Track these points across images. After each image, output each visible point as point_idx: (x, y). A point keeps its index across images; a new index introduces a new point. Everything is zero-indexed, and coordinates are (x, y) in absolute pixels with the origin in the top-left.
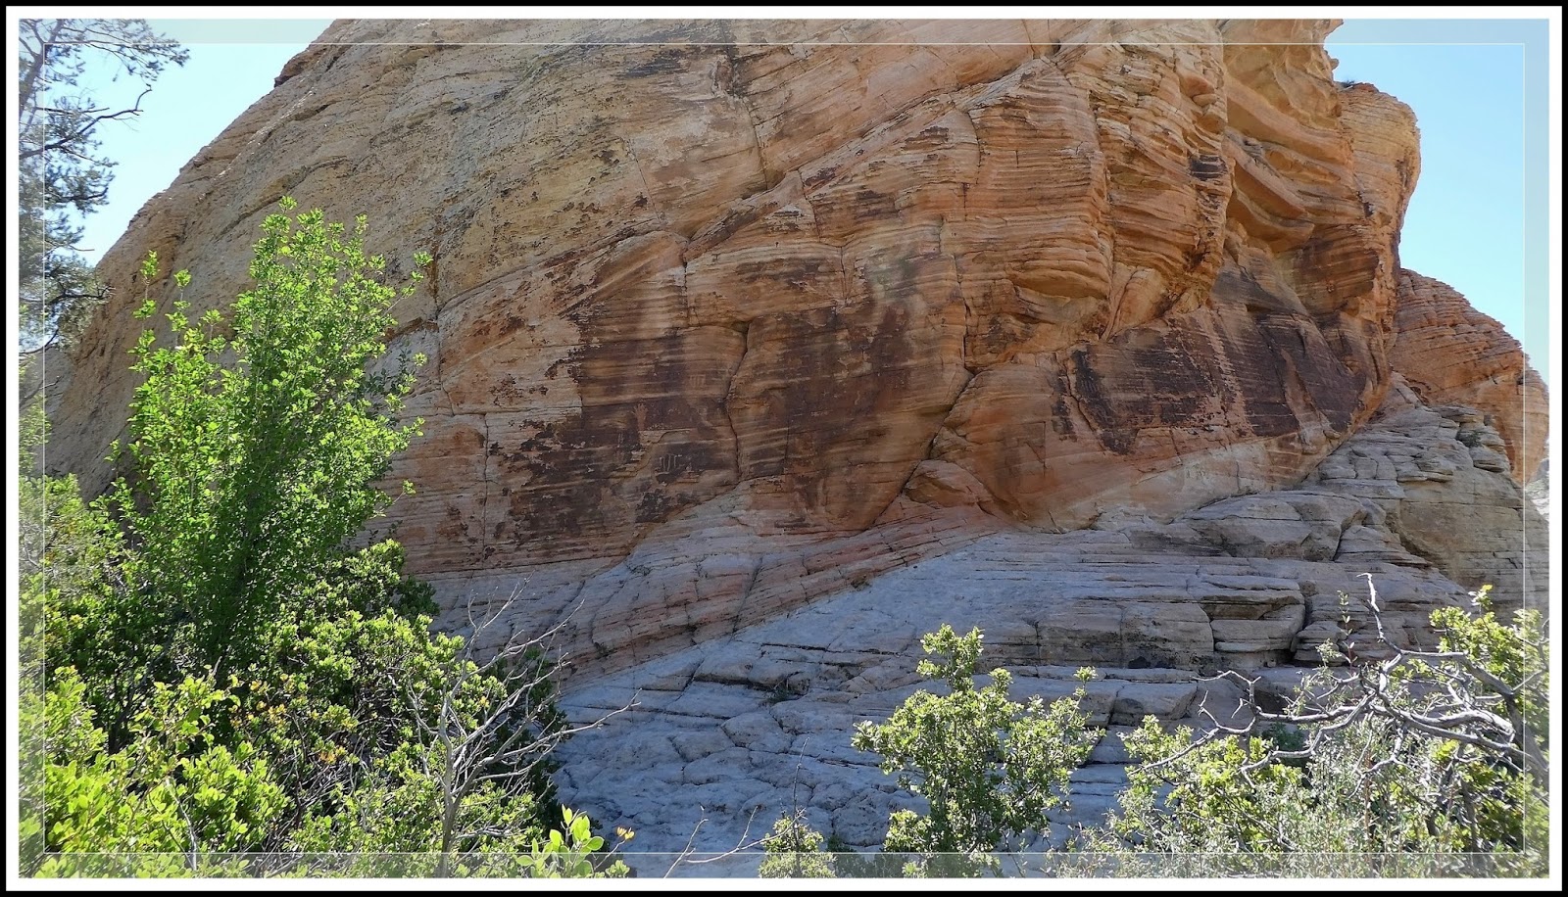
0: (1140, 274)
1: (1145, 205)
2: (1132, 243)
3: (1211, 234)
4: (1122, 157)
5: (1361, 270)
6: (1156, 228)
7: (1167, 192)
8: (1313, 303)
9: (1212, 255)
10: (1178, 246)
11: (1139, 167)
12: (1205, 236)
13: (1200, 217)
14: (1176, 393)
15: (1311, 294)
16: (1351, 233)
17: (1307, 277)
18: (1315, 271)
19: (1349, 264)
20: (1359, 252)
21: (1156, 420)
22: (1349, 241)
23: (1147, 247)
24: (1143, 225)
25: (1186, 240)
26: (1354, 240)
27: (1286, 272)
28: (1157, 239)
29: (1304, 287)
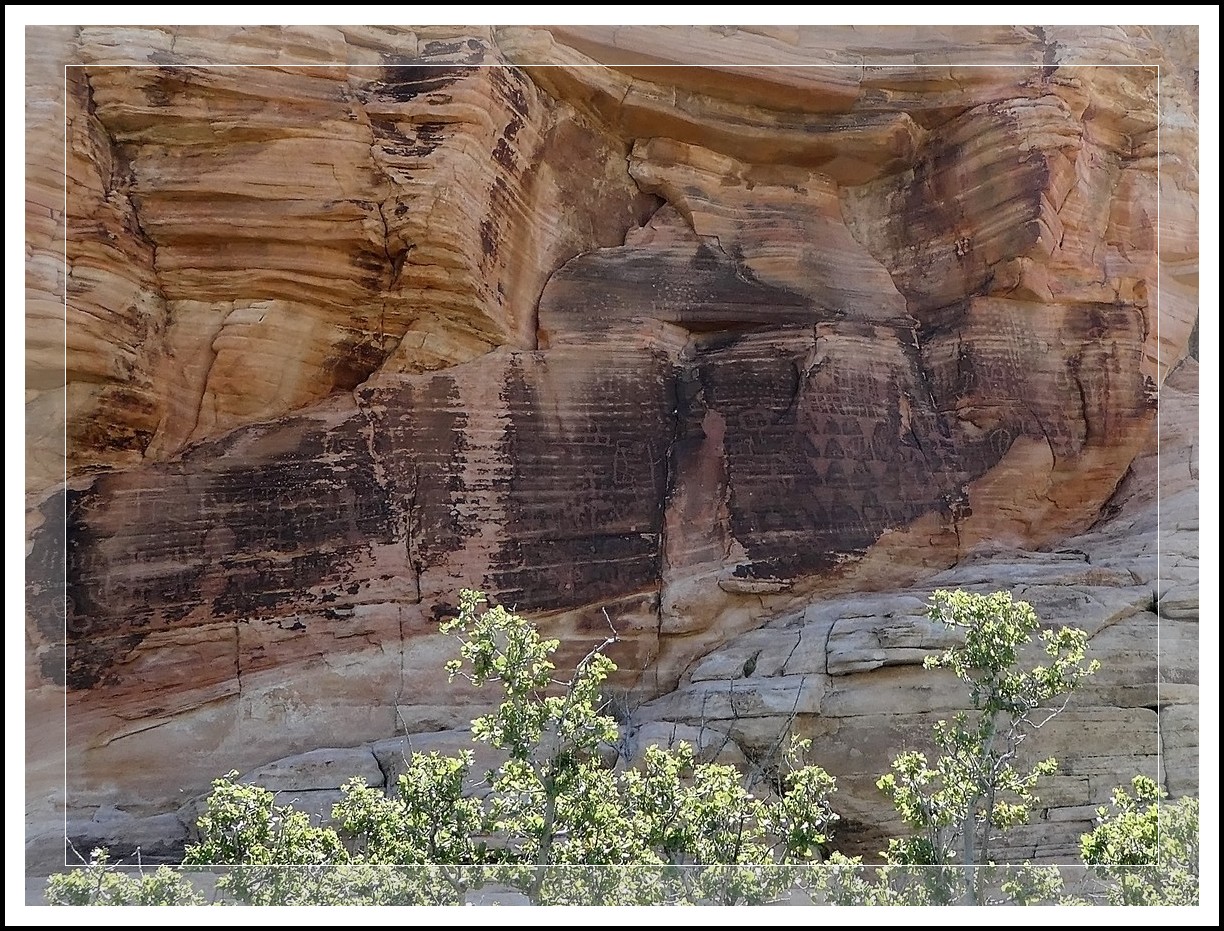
0: (239, 316)
1: (214, 180)
2: (196, 260)
3: (402, 210)
4: (142, 96)
5: (1013, 200)
6: (253, 222)
7: (281, 145)
8: (924, 286)
9: (423, 249)
10: (330, 246)
11: (192, 109)
12: (390, 216)
13: (379, 179)
14: (284, 549)
15: (923, 265)
16: (997, 120)
17: (916, 229)
18: (932, 214)
19: (989, 191)
20: (1011, 160)
21: (204, 610)
22: (990, 138)
23: (235, 260)
24: (219, 221)
25: (346, 231)
26: (1000, 135)
27: (877, 225)
28: (262, 242)
29: (907, 253)
